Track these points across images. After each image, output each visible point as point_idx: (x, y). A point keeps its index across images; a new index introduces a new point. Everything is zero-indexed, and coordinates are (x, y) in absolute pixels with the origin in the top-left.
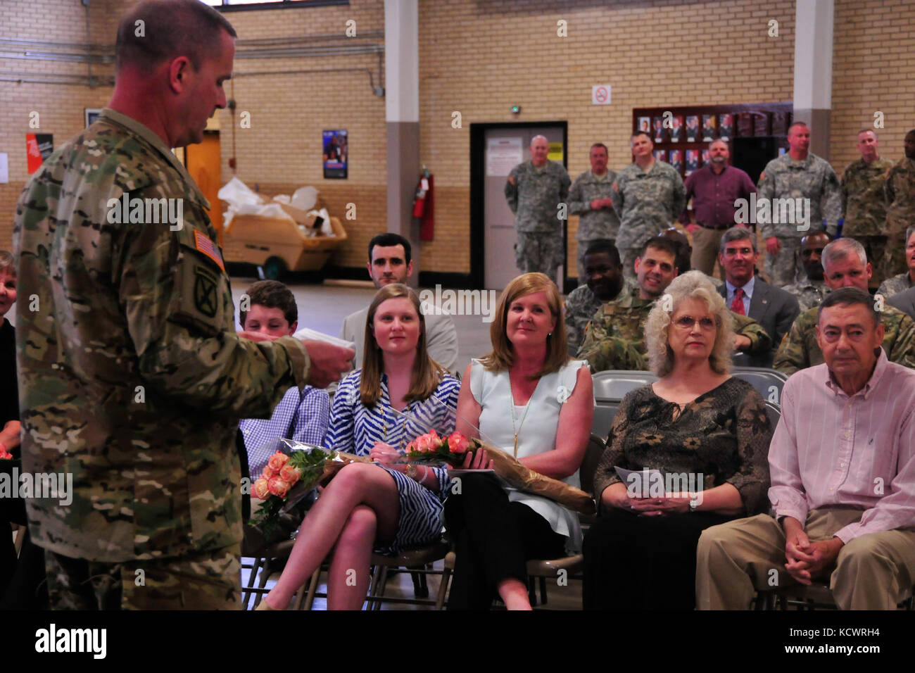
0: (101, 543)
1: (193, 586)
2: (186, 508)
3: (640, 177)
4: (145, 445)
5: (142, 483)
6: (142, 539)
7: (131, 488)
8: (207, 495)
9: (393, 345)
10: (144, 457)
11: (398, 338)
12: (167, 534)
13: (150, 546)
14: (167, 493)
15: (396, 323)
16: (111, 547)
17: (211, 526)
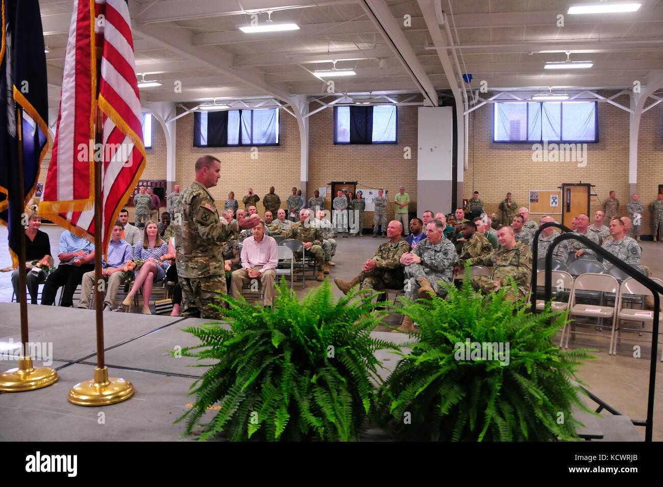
0: (191, 274)
1: (216, 284)
2: (209, 266)
3: (141, 197)
4: (200, 252)
5: (199, 260)
6: (200, 273)
7: (197, 262)
8: (214, 263)
9: (152, 234)
10: (200, 255)
11: (153, 233)
12: (205, 272)
13: (202, 274)
14: (205, 262)
15: (153, 229)
16: (193, 275)
17: (215, 270)
